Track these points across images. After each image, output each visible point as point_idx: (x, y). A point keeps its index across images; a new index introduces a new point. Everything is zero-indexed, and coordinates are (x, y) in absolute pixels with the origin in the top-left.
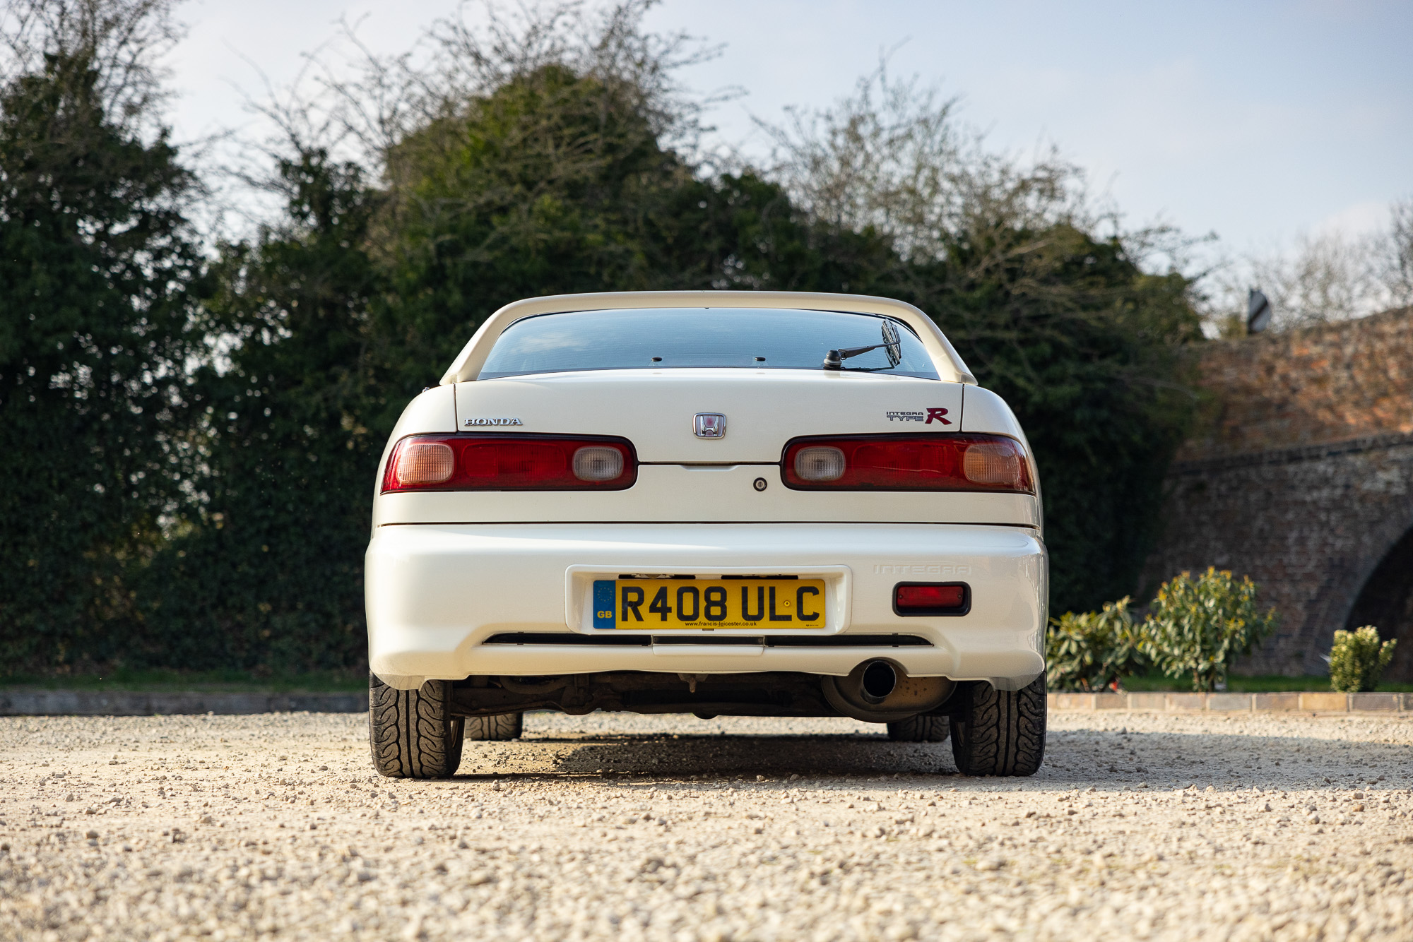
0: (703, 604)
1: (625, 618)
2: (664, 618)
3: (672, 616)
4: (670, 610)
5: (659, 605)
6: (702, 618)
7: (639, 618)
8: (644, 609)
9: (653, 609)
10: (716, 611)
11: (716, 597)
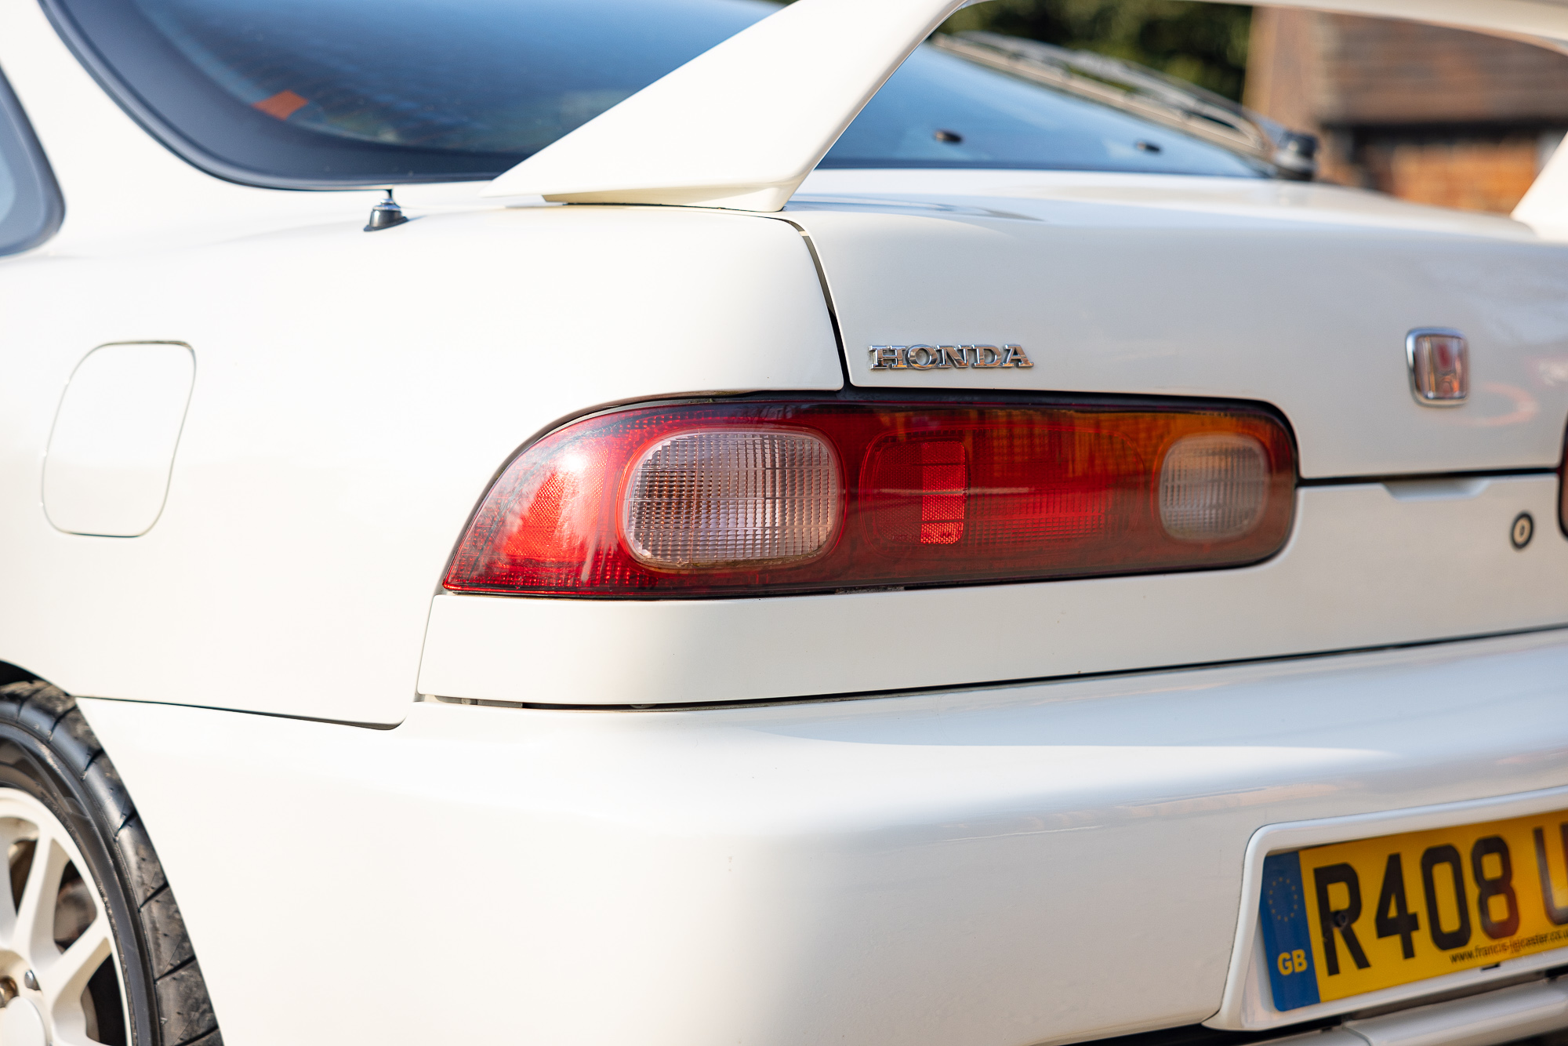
0: (1472, 891)
1: (1333, 969)
2: (1409, 952)
3: (1422, 938)
4: (1413, 923)
5: (1393, 913)
6: (1478, 938)
7: (1362, 962)
8: (1365, 928)
9: (1384, 928)
10: (1498, 908)
11: (1492, 867)
